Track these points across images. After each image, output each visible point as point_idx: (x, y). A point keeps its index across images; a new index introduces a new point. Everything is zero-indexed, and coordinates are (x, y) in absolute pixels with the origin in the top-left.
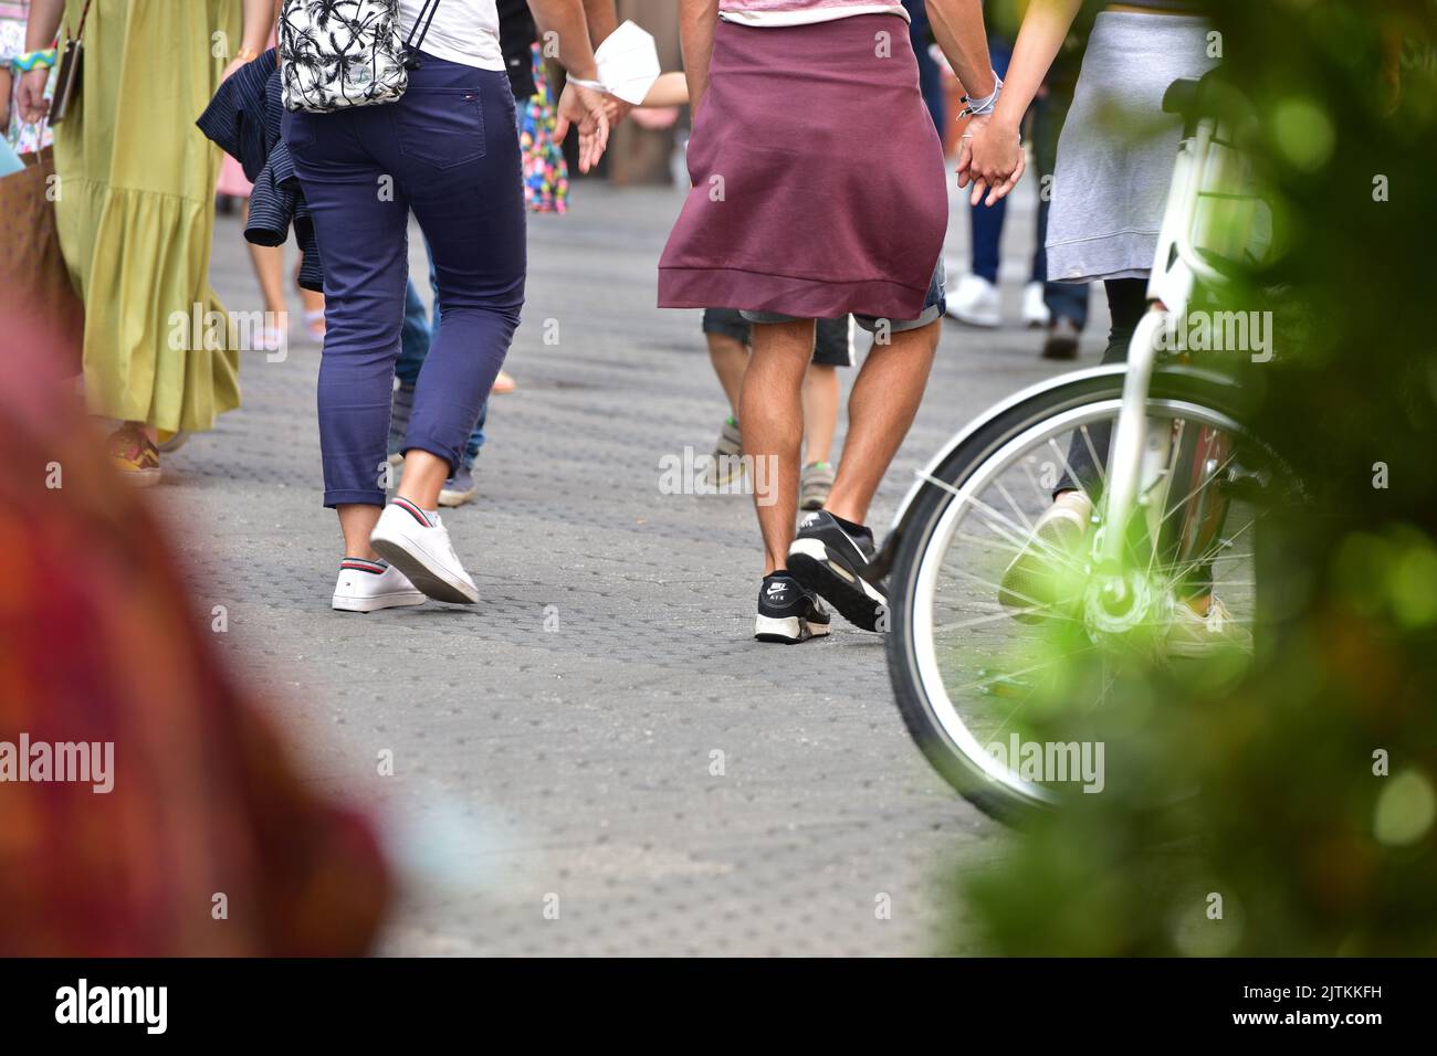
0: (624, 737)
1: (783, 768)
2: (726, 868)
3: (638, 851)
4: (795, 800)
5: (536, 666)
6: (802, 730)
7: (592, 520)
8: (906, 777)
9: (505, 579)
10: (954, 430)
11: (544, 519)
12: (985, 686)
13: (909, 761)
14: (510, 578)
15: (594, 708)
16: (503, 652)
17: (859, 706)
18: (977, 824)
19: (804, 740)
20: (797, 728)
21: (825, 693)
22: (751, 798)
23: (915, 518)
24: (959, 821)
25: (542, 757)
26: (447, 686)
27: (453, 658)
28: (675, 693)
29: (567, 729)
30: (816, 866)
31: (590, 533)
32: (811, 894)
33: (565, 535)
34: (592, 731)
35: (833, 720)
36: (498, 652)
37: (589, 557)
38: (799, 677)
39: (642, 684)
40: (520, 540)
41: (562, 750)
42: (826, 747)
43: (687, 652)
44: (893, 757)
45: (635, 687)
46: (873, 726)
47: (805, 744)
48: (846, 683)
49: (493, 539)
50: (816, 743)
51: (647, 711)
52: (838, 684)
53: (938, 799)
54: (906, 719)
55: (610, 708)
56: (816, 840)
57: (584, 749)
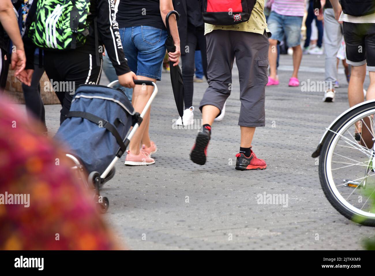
0: (249, 199)
1: (292, 207)
2: (279, 234)
3: (256, 229)
4: (296, 215)
5: (225, 181)
6: (296, 196)
7: (236, 142)
8: (325, 209)
9: (215, 158)
10: (337, 116)
11: (224, 142)
12: (345, 184)
13: (325, 204)
14: (217, 157)
15: (241, 192)
16: (216, 177)
17: (311, 190)
18: (345, 221)
19: (297, 199)
20: (295, 196)
21: (301, 186)
22: (284, 215)
23: (326, 140)
24: (340, 220)
25: (229, 205)
26: (203, 187)
27: (203, 179)
28: (262, 187)
29: (235, 197)
30: (303, 233)
31: (236, 145)
32: (302, 240)
33: (230, 146)
34: (241, 198)
35: (304, 194)
36: (215, 177)
37: (237, 151)
38: (294, 182)
39: (253, 185)
40: (218, 147)
41: (234, 203)
42: (303, 201)
43: (264, 176)
44: (321, 203)
45: (251, 186)
46: (315, 195)
47: (298, 200)
48: (307, 184)
49: (211, 147)
50: (300, 200)
51: (255, 192)
52: (305, 184)
53: (334, 214)
54: (325, 193)
55: (245, 192)
56: (302, 226)
57: (240, 203)
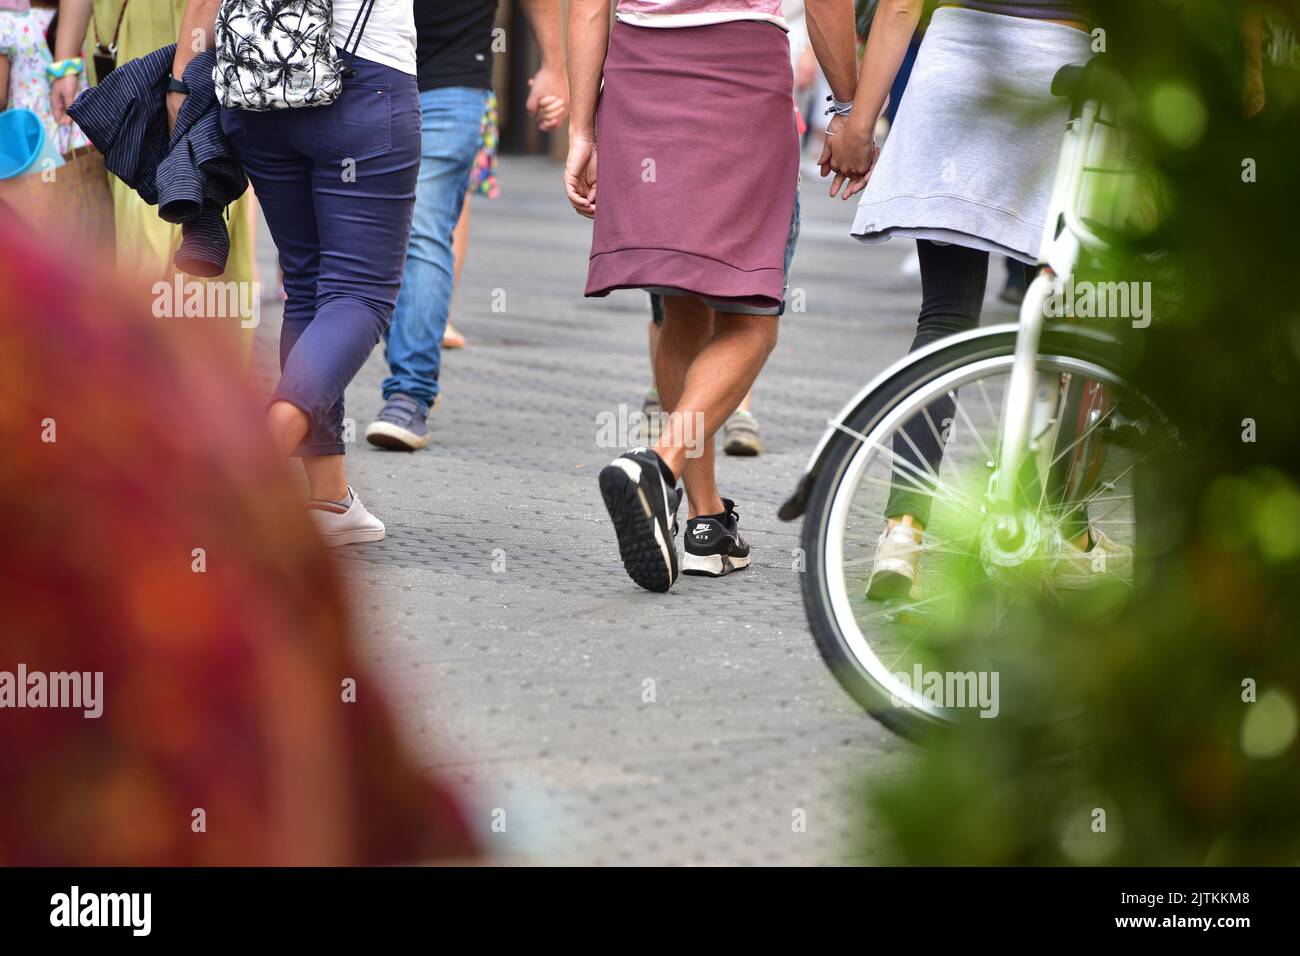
0: (564, 661)
1: (707, 689)
2: (656, 780)
3: (576, 764)
4: (719, 717)
5: (484, 597)
6: (726, 655)
7: (535, 465)
8: (819, 697)
9: (456, 517)
10: (862, 384)
11: (491, 464)
12: (891, 615)
13: (821, 683)
14: (461, 517)
15: (536, 634)
16: (454, 584)
17: (777, 633)
18: (883, 740)
19: (727, 663)
20: (721, 653)
21: (745, 621)
22: (678, 716)
23: (827, 463)
24: (866, 737)
25: (489, 679)
26: (404, 615)
27: (409, 589)
28: (611, 621)
29: (513, 654)
30: (738, 778)
31: (532, 477)
32: (733, 803)
33: (512, 478)
34: (535, 656)
35: (753, 645)
36: (449, 584)
37: (533, 498)
38: (722, 607)
39: (580, 613)
40: (470, 483)
41: (507, 672)
42: (747, 670)
43: (622, 584)
44: (807, 679)
45: (574, 616)
46: (789, 651)
47: (728, 667)
48: (765, 612)
49: (445, 482)
50: (737, 667)
51: (585, 638)
52: (758, 613)
53: (847, 717)
54: (819, 644)
55: (552, 635)
56: (737, 754)
57: (528, 672)
